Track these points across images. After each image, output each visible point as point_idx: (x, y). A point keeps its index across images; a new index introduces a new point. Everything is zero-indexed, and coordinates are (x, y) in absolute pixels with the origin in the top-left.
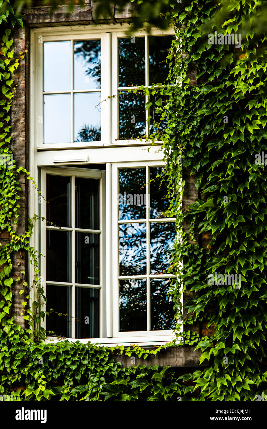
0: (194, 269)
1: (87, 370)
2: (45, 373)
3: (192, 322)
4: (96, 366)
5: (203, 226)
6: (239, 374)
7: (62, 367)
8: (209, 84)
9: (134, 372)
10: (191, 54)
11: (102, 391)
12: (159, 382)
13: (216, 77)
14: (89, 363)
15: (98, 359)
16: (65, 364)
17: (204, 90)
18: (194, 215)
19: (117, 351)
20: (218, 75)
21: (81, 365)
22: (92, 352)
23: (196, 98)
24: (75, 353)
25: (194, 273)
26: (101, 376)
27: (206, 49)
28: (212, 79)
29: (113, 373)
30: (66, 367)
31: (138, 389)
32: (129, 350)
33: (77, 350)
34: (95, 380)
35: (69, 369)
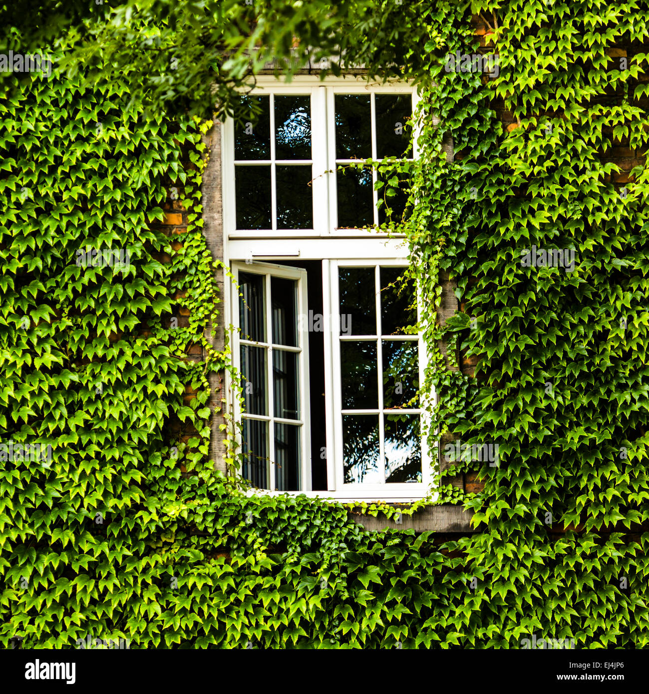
0: (458, 404)
1: (320, 532)
2: (262, 536)
3: (454, 474)
4: (332, 528)
5: (468, 348)
6: (526, 544)
7: (286, 529)
8: (473, 161)
9: (383, 537)
10: (446, 120)
11: (344, 561)
12: (415, 552)
13: (482, 152)
14: (322, 523)
15: (333, 518)
16: (289, 524)
17: (466, 169)
18: (455, 333)
19: (358, 508)
20: (485, 149)
21: (312, 526)
22: (326, 509)
23: (457, 178)
24: (303, 511)
25: (457, 409)
26: (340, 542)
27: (469, 114)
28: (476, 154)
29: (355, 538)
30: (290, 528)
31: (393, 560)
32: (373, 507)
33: (306, 506)
34: (334, 546)
35: (295, 531)
